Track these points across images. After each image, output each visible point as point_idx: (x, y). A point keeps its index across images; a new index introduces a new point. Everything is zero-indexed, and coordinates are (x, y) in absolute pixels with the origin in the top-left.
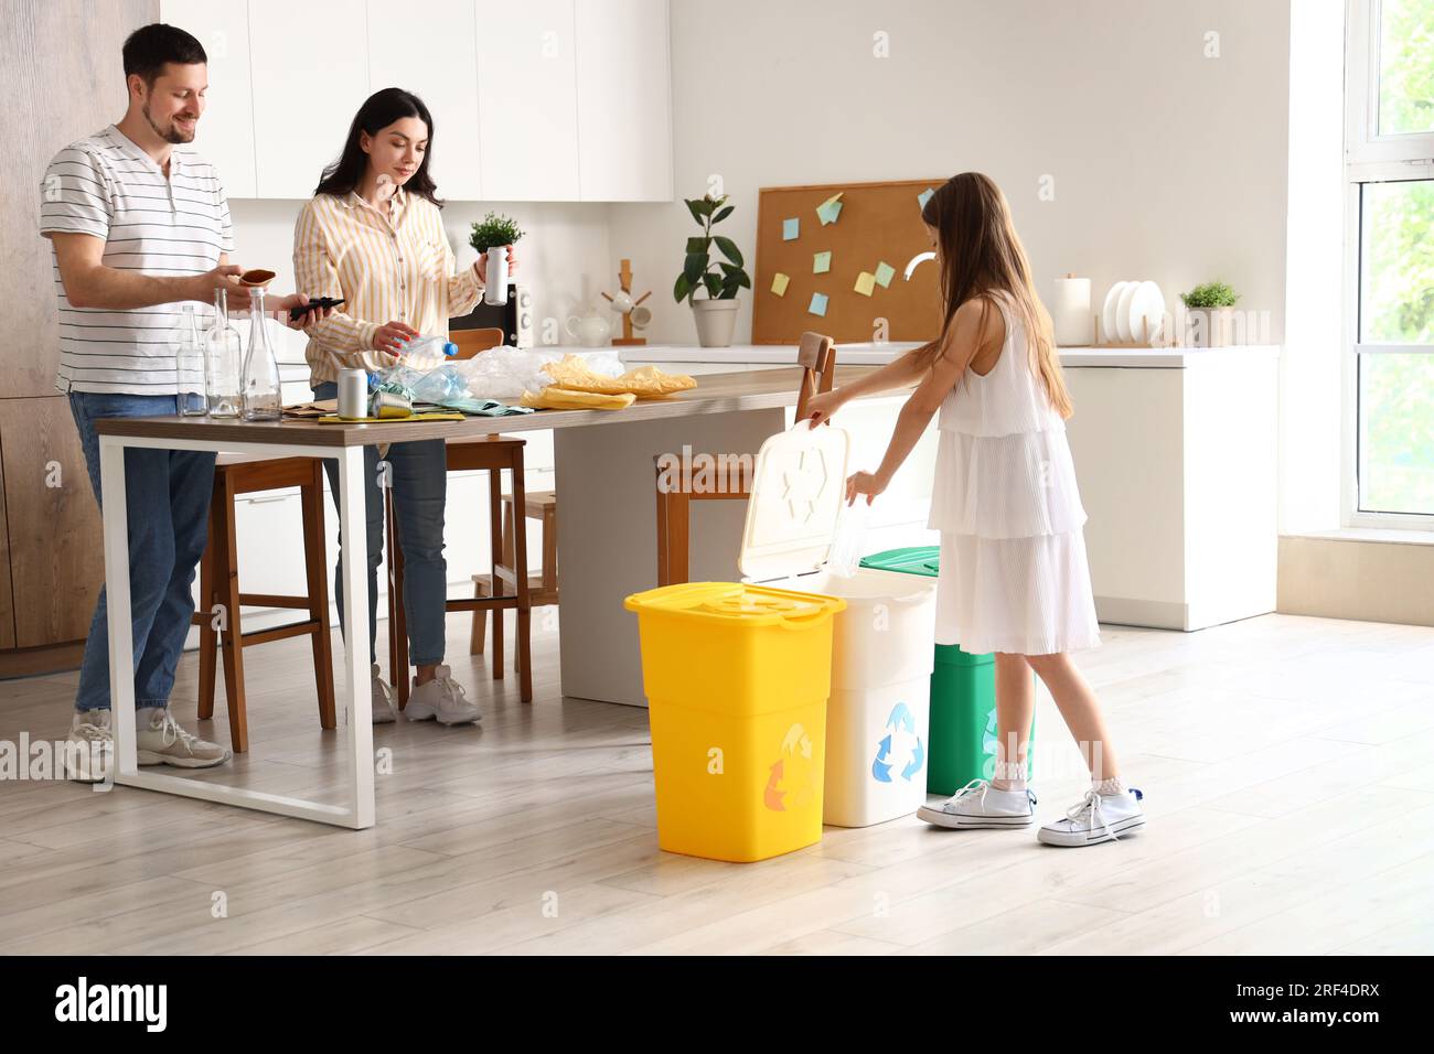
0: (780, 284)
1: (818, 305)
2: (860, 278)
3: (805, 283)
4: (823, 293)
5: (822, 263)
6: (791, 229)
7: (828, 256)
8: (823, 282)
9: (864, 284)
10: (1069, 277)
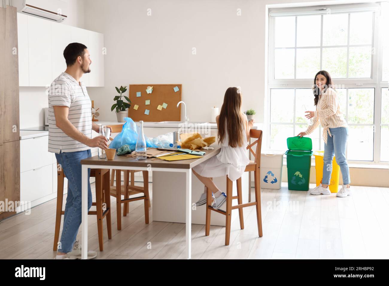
0: (136, 107)
1: (147, 112)
2: (158, 106)
3: (143, 107)
4: (148, 109)
5: (148, 102)
6: (139, 94)
7: (149, 101)
8: (148, 107)
9: (160, 108)
10: (214, 107)
